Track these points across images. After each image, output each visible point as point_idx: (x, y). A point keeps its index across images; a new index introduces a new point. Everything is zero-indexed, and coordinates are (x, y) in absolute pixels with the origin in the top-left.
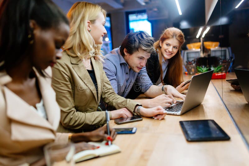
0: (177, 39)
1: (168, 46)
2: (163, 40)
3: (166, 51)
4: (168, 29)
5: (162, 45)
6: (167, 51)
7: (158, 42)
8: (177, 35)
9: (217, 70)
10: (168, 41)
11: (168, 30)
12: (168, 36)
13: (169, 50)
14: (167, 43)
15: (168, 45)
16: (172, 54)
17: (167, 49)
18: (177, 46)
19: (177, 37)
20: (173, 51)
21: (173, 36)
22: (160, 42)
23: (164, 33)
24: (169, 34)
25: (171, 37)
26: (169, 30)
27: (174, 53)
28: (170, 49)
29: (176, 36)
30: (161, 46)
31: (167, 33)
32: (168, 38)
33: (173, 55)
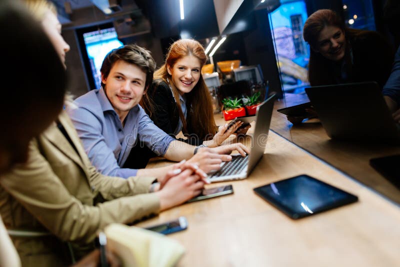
0: (195, 56)
1: (183, 70)
2: (172, 62)
3: (181, 81)
4: (175, 43)
5: (172, 72)
6: (184, 79)
7: (163, 67)
8: (194, 49)
9: (254, 99)
10: (181, 63)
11: (176, 45)
12: (180, 53)
13: (186, 77)
14: (180, 67)
15: (182, 68)
16: (192, 82)
17: (184, 76)
18: (197, 68)
19: (194, 52)
20: (193, 77)
21: (187, 53)
22: (166, 67)
23: (170, 52)
24: (180, 49)
25: (184, 54)
26: (179, 44)
27: (195, 80)
28: (188, 74)
29: (192, 51)
30: (170, 73)
31: (176, 49)
32: (180, 57)
33: (194, 84)
